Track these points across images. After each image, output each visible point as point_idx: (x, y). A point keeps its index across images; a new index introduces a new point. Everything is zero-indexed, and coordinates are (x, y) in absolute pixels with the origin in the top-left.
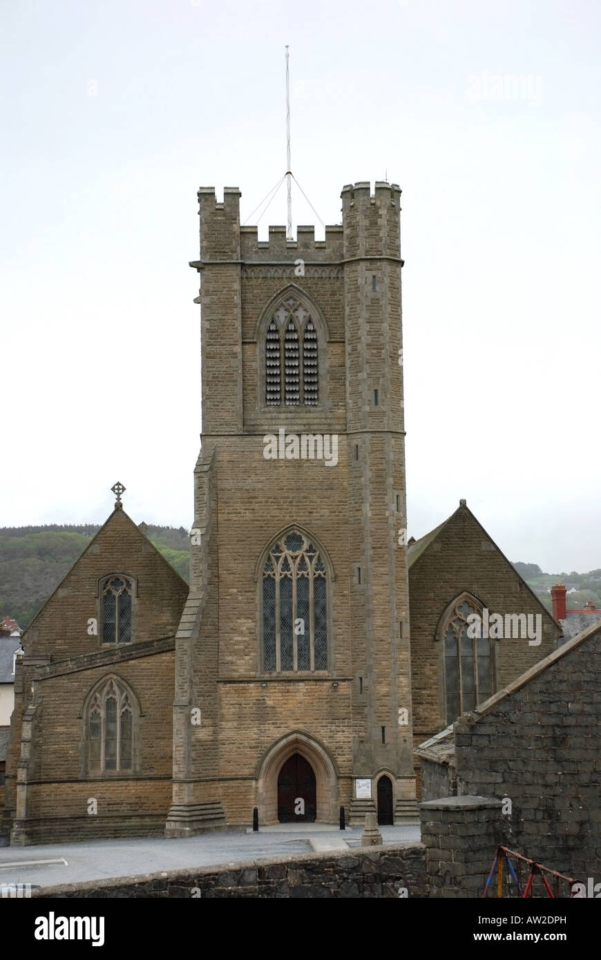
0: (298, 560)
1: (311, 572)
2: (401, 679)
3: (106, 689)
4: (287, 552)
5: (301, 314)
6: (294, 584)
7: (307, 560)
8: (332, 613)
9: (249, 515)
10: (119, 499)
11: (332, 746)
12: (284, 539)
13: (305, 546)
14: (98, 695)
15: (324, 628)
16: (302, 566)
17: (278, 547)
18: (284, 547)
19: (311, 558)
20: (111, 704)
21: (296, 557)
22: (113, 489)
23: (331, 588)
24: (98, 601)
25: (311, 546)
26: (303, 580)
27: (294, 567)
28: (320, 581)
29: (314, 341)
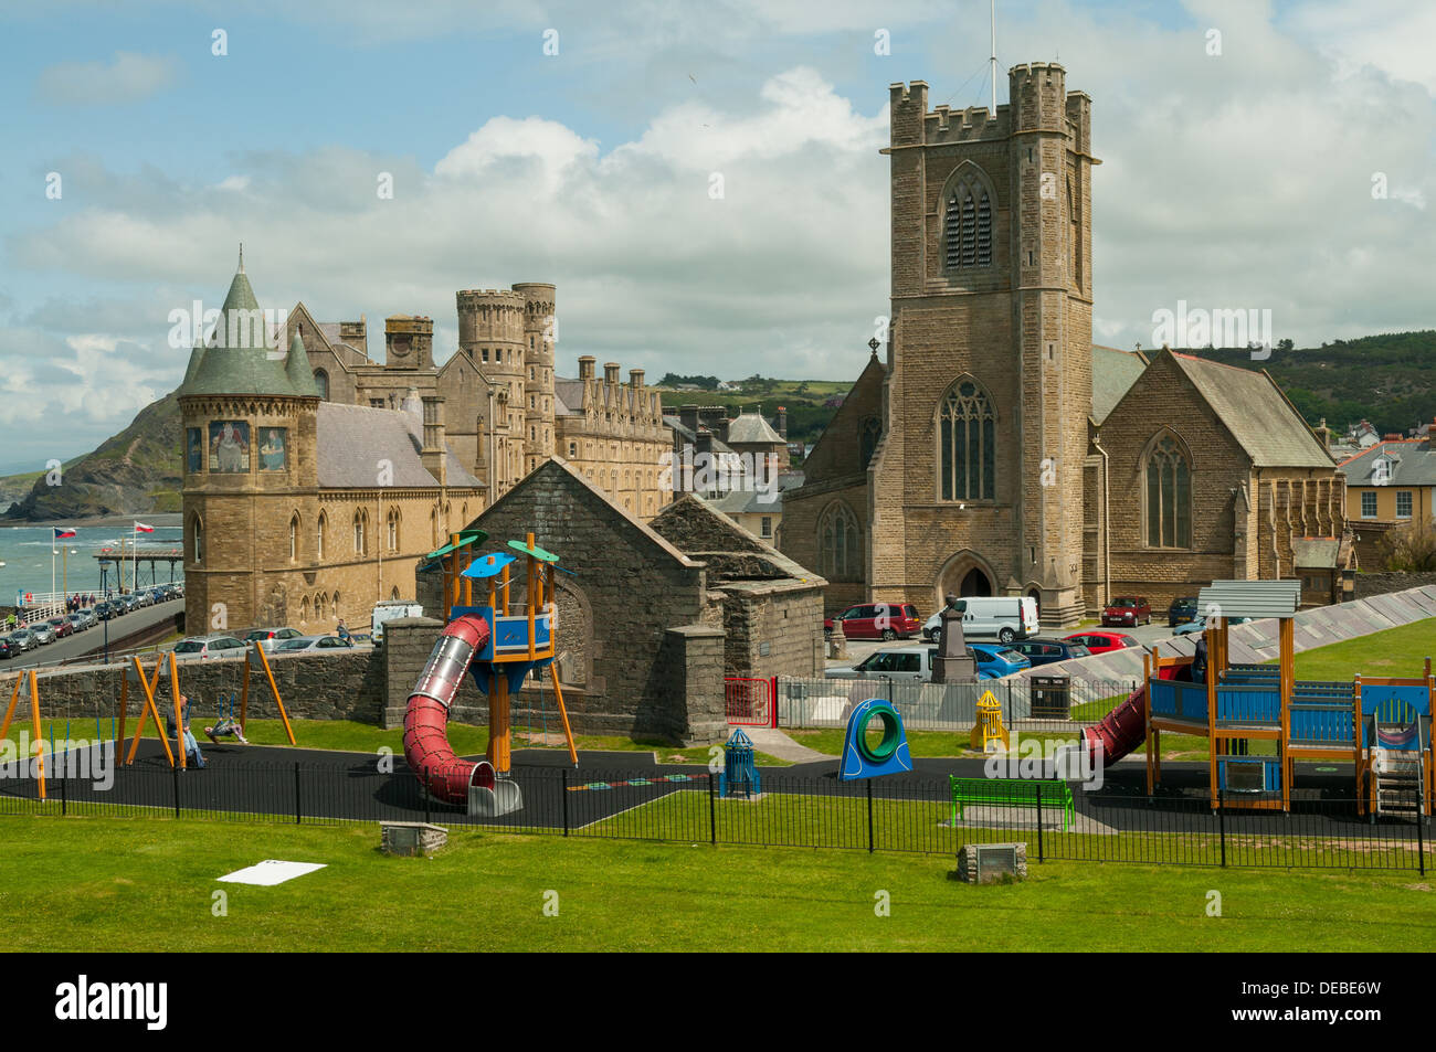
0: (970, 405)
1: (981, 415)
2: (1051, 507)
3: (835, 511)
4: (961, 398)
5: (977, 187)
6: (967, 425)
7: (978, 405)
8: (997, 451)
9: (927, 368)
10: (874, 352)
11: (996, 562)
12: (959, 386)
13: (976, 393)
14: (829, 515)
15: (992, 463)
16: (974, 410)
17: (953, 393)
18: (958, 393)
19: (981, 403)
20: (839, 523)
21: (969, 402)
22: (870, 344)
23: (996, 427)
24: (859, 438)
25: (981, 393)
26: (974, 422)
27: (967, 411)
28: (989, 423)
29: (988, 209)
